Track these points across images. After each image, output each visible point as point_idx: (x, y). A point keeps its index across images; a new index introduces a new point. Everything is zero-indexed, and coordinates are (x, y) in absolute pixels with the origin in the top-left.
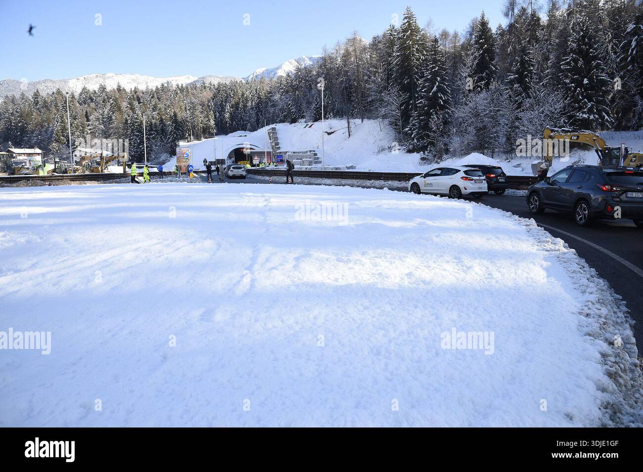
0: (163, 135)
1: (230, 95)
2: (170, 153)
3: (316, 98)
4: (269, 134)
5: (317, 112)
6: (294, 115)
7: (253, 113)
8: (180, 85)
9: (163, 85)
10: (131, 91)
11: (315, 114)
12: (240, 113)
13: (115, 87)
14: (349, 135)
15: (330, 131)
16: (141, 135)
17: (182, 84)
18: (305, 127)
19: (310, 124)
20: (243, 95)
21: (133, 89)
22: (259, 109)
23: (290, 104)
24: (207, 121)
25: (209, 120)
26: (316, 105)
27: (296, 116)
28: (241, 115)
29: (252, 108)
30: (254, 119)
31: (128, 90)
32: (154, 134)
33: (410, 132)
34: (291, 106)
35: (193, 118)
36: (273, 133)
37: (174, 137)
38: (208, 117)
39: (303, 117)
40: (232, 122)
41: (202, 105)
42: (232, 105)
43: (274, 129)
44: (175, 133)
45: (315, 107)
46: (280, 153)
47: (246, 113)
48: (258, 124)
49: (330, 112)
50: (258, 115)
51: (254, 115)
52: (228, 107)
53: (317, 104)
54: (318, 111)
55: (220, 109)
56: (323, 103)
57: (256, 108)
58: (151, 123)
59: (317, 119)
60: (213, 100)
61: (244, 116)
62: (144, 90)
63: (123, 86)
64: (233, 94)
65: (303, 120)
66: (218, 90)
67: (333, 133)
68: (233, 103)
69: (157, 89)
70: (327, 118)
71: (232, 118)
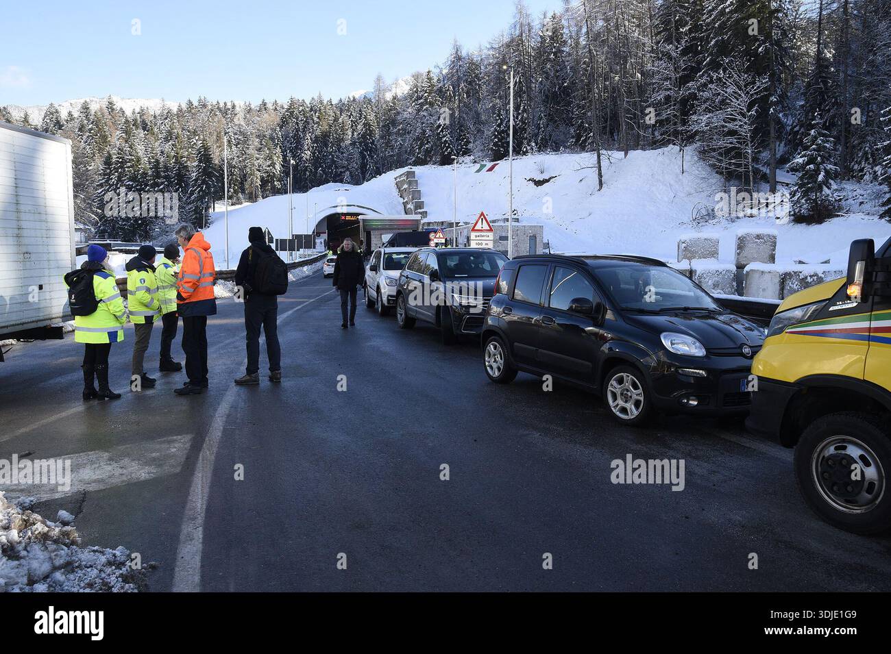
0: (181, 186)
1: (313, 119)
2: (193, 223)
3: (499, 111)
4: (398, 185)
5: (500, 140)
6: (449, 147)
7: (356, 153)
8: (222, 105)
9: (190, 103)
10: (134, 113)
11: (495, 145)
12: (330, 153)
13: (104, 104)
14: (601, 184)
15: (539, 177)
16: (137, 185)
17: (225, 103)
18: (478, 171)
19: (489, 165)
20: (336, 120)
21: (137, 110)
22: (366, 144)
23: (439, 126)
24: (269, 166)
25: (273, 165)
26: (499, 126)
27: (452, 150)
28: (333, 156)
29: (353, 144)
30: (357, 163)
31: (129, 113)
32: (162, 183)
33: (812, 166)
34: (442, 131)
35: (244, 161)
36: (410, 183)
37: (201, 190)
38: (271, 158)
39: (467, 152)
40: (316, 169)
41: (261, 136)
42: (316, 137)
43: (410, 174)
44: (204, 182)
45: (496, 130)
46: (429, 224)
47: (342, 153)
48: (364, 173)
49: (530, 141)
50: (363, 157)
51: (357, 156)
52: (308, 141)
53: (501, 123)
54: (503, 138)
55: (292, 144)
56: (512, 123)
57: (360, 143)
58: (157, 161)
59: (499, 154)
60: (281, 128)
61: (338, 157)
62: (158, 113)
63: (118, 105)
64: (318, 118)
65: (467, 159)
66: (290, 112)
67: (547, 181)
68: (318, 132)
69: (181, 111)
70: (525, 153)
71: (316, 161)
